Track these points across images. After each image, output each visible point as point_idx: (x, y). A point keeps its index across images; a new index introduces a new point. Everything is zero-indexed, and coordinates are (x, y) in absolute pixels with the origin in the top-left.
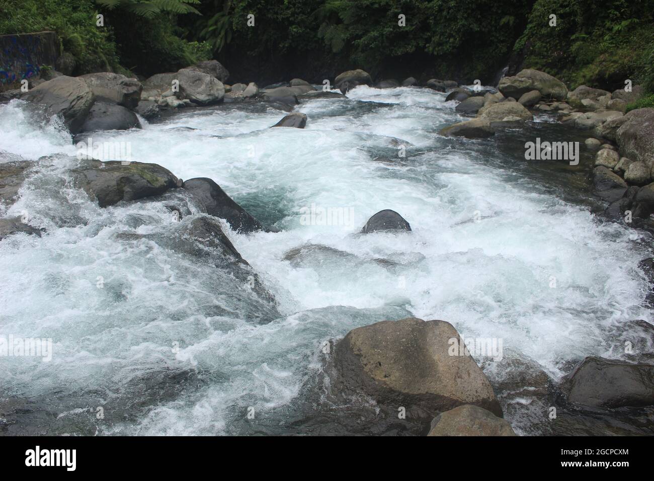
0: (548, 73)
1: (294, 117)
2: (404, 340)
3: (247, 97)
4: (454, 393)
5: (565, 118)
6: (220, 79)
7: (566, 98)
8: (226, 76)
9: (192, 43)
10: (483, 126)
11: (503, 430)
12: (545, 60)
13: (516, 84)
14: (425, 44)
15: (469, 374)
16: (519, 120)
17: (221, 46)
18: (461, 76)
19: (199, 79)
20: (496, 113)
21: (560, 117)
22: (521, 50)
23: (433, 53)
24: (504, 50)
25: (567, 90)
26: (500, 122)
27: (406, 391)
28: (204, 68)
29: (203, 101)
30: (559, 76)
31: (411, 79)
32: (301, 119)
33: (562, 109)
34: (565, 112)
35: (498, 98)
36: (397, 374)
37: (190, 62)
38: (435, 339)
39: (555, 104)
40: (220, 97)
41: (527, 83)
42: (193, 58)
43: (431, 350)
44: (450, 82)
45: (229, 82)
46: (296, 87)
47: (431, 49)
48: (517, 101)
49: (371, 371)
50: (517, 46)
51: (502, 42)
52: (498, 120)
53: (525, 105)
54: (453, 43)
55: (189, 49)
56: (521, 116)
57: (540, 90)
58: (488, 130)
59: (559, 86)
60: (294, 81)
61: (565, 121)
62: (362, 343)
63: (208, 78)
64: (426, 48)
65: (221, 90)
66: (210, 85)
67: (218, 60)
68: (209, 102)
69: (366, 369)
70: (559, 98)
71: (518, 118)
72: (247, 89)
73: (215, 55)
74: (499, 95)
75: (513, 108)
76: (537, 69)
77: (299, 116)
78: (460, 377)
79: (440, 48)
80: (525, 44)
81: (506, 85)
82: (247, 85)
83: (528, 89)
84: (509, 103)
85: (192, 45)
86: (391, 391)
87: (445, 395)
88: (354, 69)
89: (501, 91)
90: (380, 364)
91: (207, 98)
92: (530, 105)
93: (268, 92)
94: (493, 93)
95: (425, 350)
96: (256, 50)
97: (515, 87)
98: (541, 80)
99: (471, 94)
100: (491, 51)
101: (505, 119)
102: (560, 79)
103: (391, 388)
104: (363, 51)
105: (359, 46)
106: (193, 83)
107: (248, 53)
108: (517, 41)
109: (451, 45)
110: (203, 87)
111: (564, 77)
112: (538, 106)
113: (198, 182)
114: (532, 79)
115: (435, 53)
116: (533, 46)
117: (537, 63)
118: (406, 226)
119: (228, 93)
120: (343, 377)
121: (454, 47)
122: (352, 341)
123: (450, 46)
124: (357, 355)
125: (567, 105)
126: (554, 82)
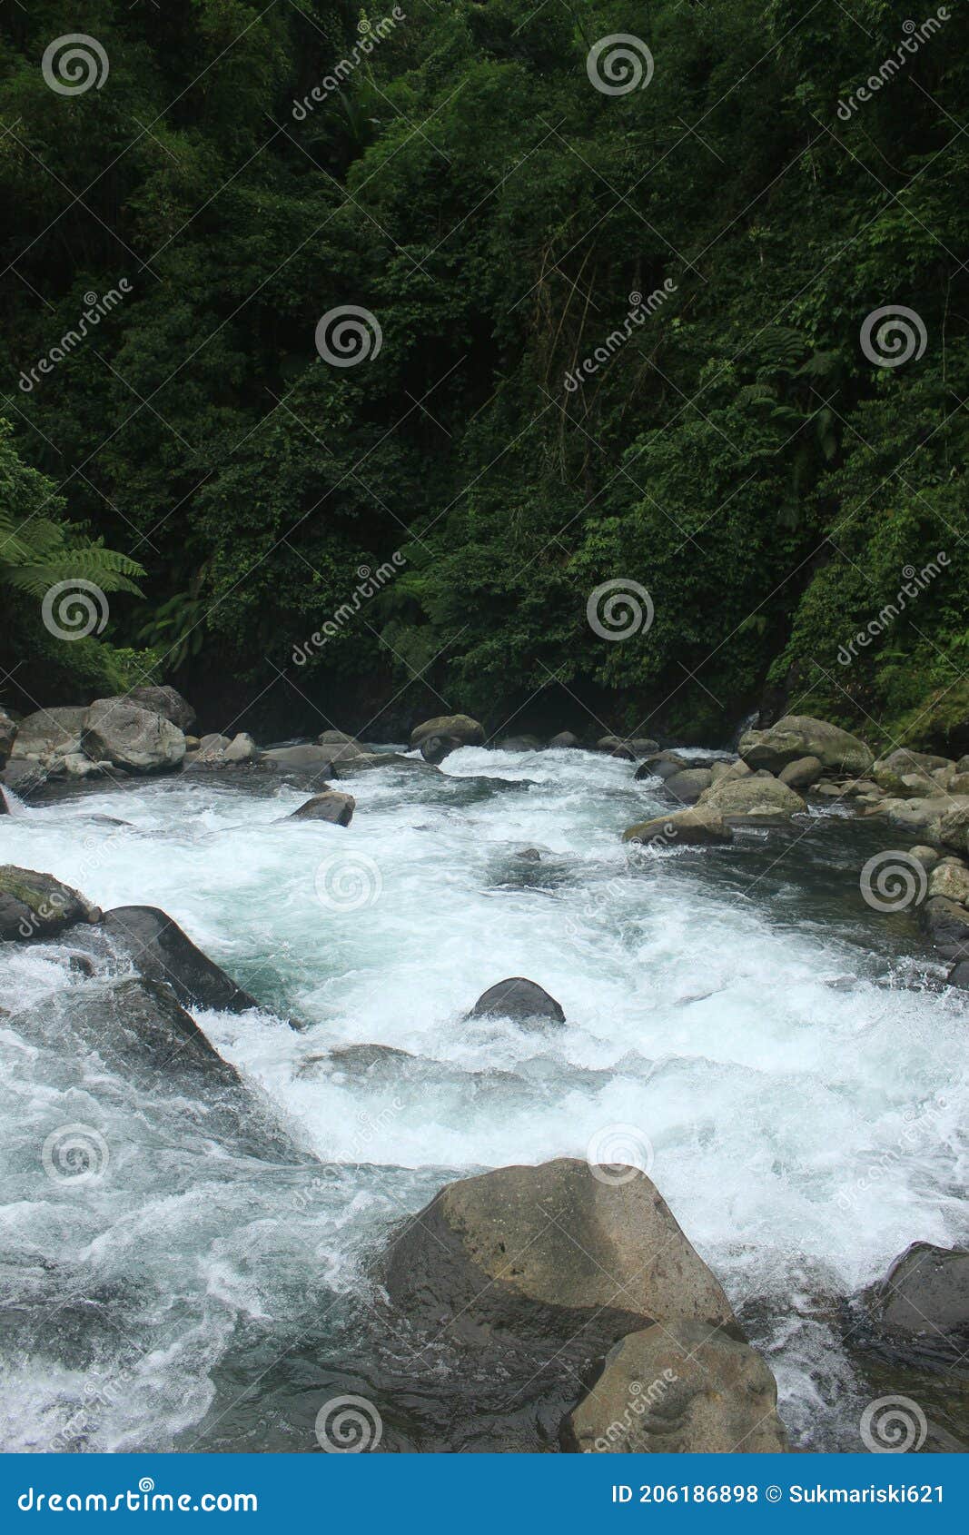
0: (837, 724)
1: (328, 802)
2: (550, 1199)
3: (231, 761)
4: (651, 1306)
5: (869, 810)
6: (176, 724)
7: (871, 770)
8: (189, 719)
9: (122, 650)
10: (709, 824)
11: (748, 1363)
12: (828, 700)
13: (773, 745)
14: (594, 667)
15: (680, 1268)
16: (779, 813)
17: (180, 661)
18: (667, 731)
19: (135, 722)
20: (735, 799)
21: (861, 807)
22: (782, 681)
23: (609, 685)
24: (750, 680)
25: (872, 756)
26: (743, 817)
27: (555, 1302)
28: (143, 700)
29: (139, 765)
30: (858, 730)
31: (567, 736)
32: (342, 806)
33: (865, 793)
34: (870, 798)
35: (738, 772)
36: (537, 1268)
37: (116, 688)
38: (612, 1198)
39: (851, 784)
40: (175, 759)
41: (794, 742)
42: (123, 680)
43: (603, 1220)
44: (643, 742)
45: (195, 730)
46: (334, 745)
47: (605, 676)
48: (776, 775)
49: (486, 1263)
50: (773, 673)
51: (746, 664)
52: (739, 814)
53: (792, 785)
54: (650, 665)
55: (116, 662)
56: (783, 806)
57: (819, 756)
58: (718, 831)
59: (855, 747)
60: (327, 735)
61: (870, 815)
62: (466, 1209)
63: (153, 720)
64: (596, 674)
65: (178, 745)
66: (157, 734)
67: (173, 687)
68: (153, 768)
69: (476, 1259)
70: (856, 772)
71: (778, 810)
72: (232, 745)
73: (167, 676)
74: (740, 765)
75: (767, 790)
76: (816, 717)
77: (338, 800)
78: (662, 1275)
79: (623, 675)
80: (789, 670)
81: (754, 746)
82: (232, 738)
83: (796, 755)
84: (760, 779)
85: (120, 654)
86: (525, 1301)
87: (633, 1310)
88: (452, 713)
89: (745, 760)
90: (503, 1249)
91: (149, 760)
92: (801, 786)
93: (273, 753)
94: (730, 762)
95: (592, 1221)
96: (252, 671)
97: (770, 750)
98: (820, 737)
99: (685, 764)
100: (724, 681)
101: (753, 811)
102: (859, 736)
103: (524, 1296)
104: (468, 680)
105: (461, 669)
106: (122, 728)
107: (236, 676)
108: (774, 663)
109: (646, 669)
110: (142, 737)
111: (866, 732)
112: (817, 786)
113: (134, 914)
114: (804, 735)
115: (614, 686)
116: (806, 674)
117: (814, 706)
118: (556, 1013)
119: (193, 753)
120: (429, 1277)
121: (651, 675)
122: (449, 1204)
123: (643, 673)
124: (458, 1232)
125: (872, 786)
126: (846, 741)
